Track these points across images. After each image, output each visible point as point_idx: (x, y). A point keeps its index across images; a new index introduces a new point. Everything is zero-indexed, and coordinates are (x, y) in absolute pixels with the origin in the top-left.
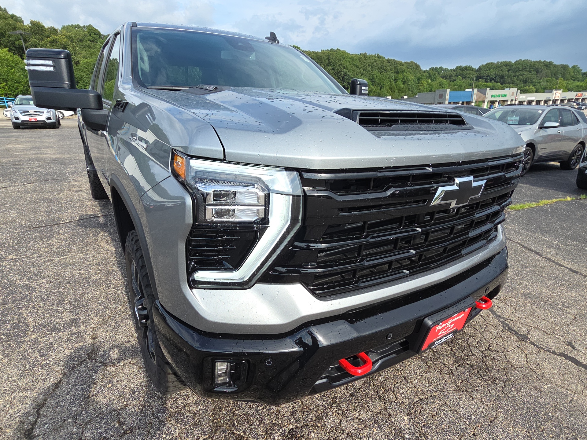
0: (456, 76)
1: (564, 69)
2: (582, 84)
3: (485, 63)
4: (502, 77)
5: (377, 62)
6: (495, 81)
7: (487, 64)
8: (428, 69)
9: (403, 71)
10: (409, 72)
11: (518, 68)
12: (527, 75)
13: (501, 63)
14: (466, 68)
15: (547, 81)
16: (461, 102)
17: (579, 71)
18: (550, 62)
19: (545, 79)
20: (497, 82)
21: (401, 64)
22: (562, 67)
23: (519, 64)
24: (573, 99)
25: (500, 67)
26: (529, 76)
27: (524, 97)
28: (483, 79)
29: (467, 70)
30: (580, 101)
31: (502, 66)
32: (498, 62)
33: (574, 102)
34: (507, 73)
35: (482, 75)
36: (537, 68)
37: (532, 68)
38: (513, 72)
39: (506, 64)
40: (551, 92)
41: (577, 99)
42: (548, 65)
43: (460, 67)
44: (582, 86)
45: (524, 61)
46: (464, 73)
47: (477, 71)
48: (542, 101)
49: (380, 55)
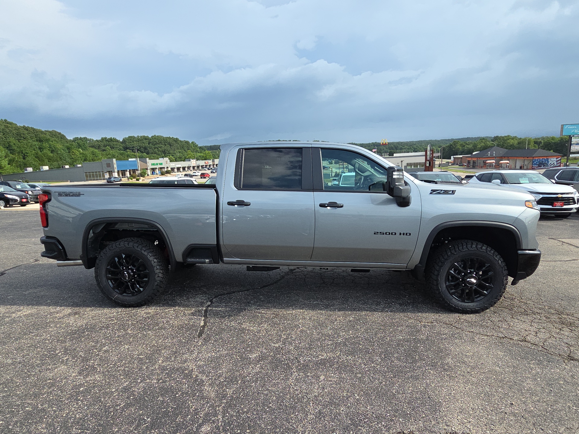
0: (105, 146)
1: (187, 144)
2: (202, 154)
3: (127, 137)
4: (145, 148)
5: (10, 129)
6: (141, 152)
7: (129, 137)
8: (72, 139)
9: (47, 140)
10: (55, 140)
11: (155, 141)
12: (164, 147)
13: (141, 137)
14: (111, 140)
15: (180, 153)
16: (128, 170)
17: (197, 146)
18: (176, 138)
19: (178, 151)
20: (142, 152)
21: (42, 132)
22: (185, 143)
23: (155, 138)
24: (204, 165)
25: (141, 140)
26: (166, 148)
27: (174, 165)
28: (130, 149)
29: (113, 142)
30: (208, 166)
31: (142, 140)
32: (138, 136)
33: (205, 167)
34: (148, 145)
35: (128, 146)
36: (169, 143)
37: (167, 143)
38: (153, 144)
39: (146, 138)
40: (190, 161)
41: (206, 166)
42: (176, 140)
43: (105, 138)
44: (203, 156)
45: (158, 136)
46: (111, 143)
47: (122, 143)
48: (186, 167)
49: (9, 120)
